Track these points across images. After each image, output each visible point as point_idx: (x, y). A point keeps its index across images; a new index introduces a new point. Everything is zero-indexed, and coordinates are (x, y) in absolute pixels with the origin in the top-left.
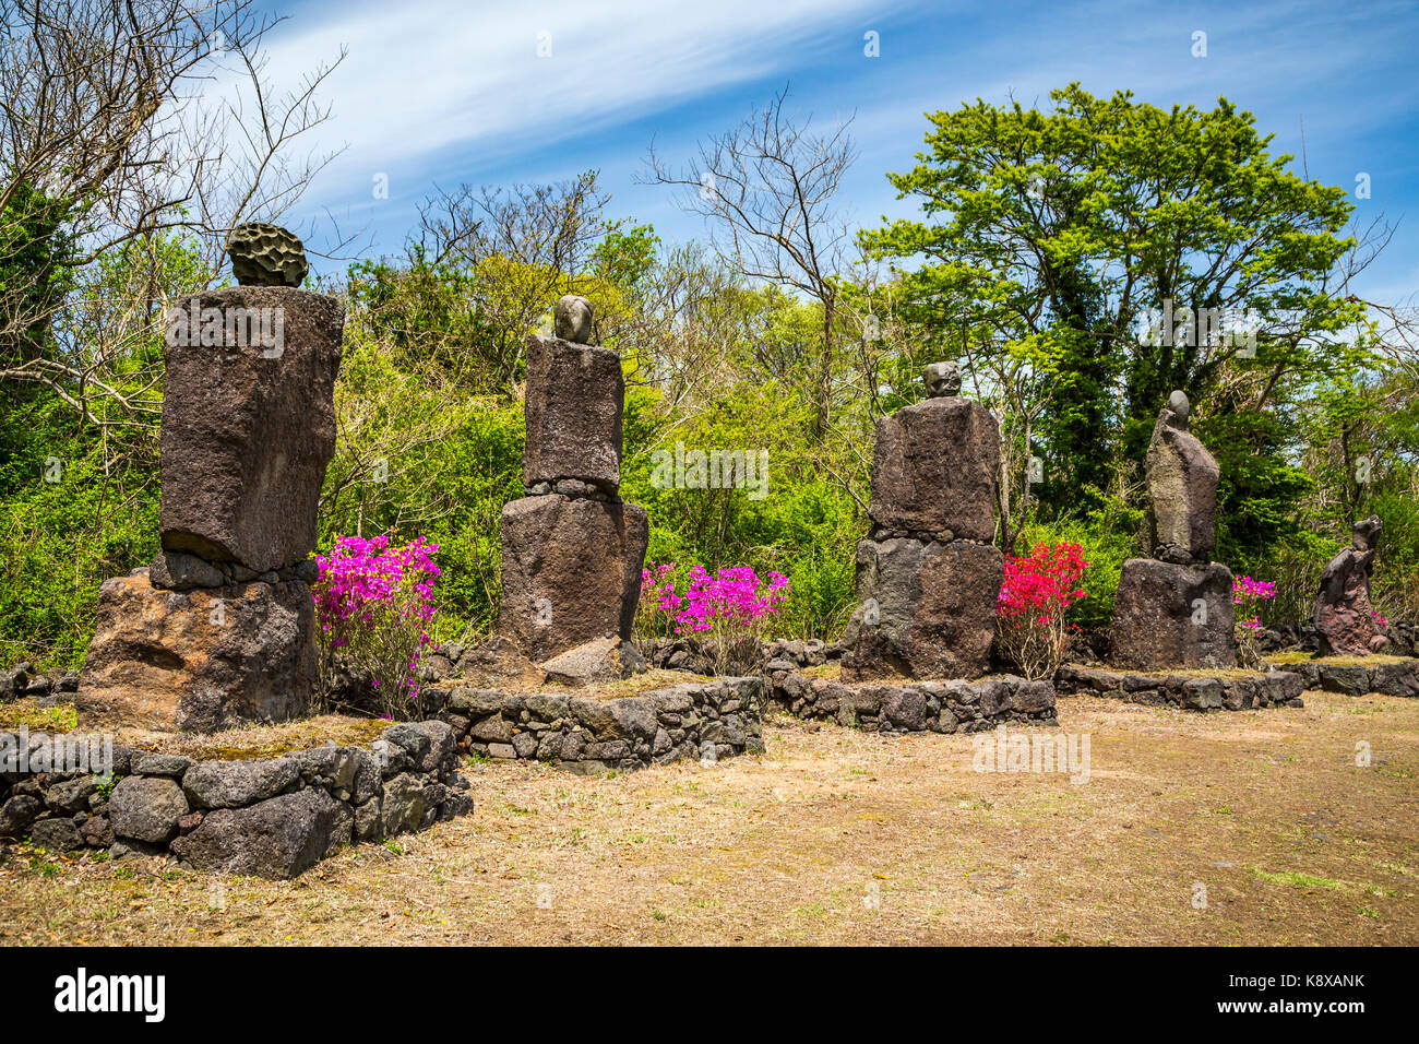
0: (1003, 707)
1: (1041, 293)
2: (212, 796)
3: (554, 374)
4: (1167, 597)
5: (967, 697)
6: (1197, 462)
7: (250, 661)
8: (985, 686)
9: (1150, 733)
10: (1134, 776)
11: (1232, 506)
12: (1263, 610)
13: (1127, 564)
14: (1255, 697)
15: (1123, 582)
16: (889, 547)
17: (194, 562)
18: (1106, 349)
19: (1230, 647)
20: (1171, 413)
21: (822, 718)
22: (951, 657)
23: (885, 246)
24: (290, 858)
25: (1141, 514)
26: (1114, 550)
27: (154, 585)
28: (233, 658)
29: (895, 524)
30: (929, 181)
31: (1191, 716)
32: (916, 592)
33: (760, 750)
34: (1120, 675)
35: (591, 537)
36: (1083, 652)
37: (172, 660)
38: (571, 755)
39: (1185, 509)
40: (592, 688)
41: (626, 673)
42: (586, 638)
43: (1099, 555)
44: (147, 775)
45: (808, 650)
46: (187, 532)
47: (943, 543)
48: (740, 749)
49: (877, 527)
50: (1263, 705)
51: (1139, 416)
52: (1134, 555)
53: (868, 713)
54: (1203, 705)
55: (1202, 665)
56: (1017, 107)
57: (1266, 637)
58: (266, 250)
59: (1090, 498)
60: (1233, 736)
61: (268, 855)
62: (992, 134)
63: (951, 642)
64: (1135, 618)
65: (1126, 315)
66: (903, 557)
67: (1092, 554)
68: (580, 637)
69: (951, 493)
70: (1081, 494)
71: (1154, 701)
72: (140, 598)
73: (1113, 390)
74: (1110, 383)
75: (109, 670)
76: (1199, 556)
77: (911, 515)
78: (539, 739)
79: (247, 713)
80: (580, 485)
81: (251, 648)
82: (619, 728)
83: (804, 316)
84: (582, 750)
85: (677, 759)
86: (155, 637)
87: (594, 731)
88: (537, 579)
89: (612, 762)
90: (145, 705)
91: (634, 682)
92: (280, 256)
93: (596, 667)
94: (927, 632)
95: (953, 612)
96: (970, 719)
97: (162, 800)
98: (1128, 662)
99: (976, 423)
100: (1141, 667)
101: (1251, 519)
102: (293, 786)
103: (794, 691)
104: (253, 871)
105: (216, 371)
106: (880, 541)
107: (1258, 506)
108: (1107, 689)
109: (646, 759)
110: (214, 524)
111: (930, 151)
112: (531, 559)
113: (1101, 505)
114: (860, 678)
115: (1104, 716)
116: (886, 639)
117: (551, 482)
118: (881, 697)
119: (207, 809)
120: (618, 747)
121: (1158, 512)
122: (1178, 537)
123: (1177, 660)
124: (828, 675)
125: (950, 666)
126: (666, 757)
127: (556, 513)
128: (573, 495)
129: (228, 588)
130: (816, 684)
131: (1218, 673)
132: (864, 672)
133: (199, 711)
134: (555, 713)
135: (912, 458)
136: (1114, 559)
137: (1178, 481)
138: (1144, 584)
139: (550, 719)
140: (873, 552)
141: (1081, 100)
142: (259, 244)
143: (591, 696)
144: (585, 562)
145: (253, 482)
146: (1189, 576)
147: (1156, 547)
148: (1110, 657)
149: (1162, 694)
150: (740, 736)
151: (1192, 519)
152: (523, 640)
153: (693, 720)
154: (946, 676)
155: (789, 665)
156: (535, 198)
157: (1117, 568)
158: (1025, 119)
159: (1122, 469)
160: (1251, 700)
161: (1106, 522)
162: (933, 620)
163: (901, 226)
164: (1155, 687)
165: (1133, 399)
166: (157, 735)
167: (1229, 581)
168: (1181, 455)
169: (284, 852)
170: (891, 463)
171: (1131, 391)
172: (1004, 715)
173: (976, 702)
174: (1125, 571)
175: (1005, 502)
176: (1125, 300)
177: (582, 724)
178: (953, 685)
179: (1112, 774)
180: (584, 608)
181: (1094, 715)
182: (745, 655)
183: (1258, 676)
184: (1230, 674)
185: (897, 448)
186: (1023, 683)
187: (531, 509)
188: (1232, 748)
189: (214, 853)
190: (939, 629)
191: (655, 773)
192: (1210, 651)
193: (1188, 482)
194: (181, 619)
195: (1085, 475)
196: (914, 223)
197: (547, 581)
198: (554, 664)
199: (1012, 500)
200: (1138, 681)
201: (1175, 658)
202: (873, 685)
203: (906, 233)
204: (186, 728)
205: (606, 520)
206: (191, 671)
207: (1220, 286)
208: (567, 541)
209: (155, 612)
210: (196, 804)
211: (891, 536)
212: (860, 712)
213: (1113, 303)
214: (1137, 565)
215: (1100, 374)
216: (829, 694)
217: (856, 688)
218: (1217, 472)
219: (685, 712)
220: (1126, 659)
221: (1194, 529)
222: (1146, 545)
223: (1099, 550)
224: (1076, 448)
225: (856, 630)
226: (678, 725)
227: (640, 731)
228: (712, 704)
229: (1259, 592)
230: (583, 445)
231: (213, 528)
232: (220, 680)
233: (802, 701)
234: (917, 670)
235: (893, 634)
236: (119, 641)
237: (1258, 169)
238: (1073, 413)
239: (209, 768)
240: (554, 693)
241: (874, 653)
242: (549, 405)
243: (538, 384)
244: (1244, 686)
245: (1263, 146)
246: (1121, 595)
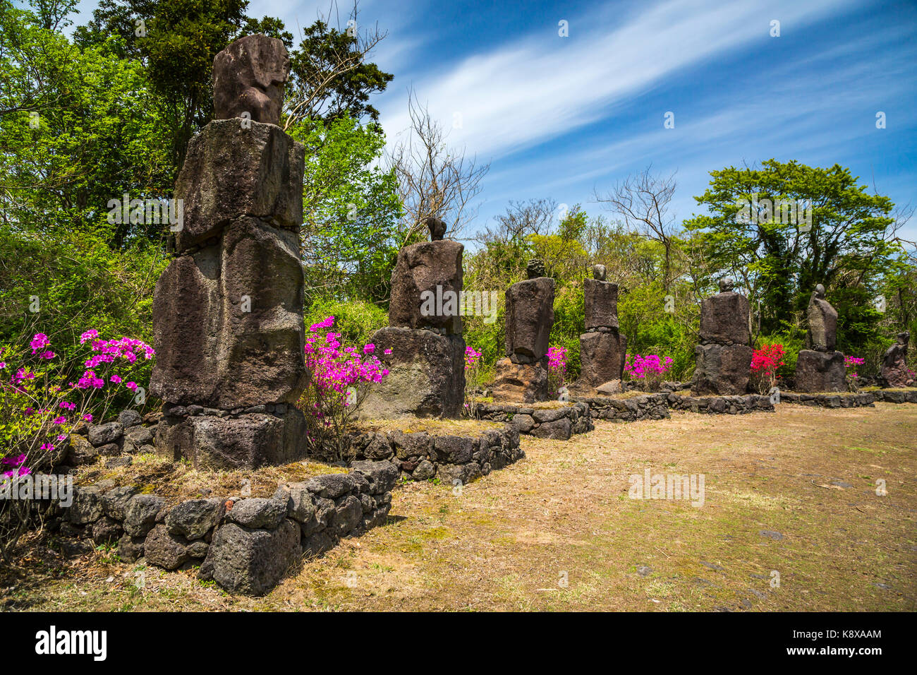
0: (754, 405)
1: (759, 241)
2: (543, 419)
3: (596, 292)
4: (817, 365)
5: (740, 402)
6: (828, 312)
7: (539, 384)
8: (747, 397)
9: (811, 415)
10: (805, 426)
11: (846, 326)
12: (860, 370)
13: (800, 352)
14: (854, 403)
15: (799, 359)
16: (708, 347)
17: (524, 357)
18: (789, 263)
19: (844, 384)
20: (817, 293)
21: (685, 409)
22: (733, 387)
23: (694, 226)
24: (567, 435)
25: (806, 331)
26: (795, 347)
27: (512, 363)
28: (534, 383)
29: (710, 339)
30: (711, 199)
31: (828, 410)
32: (719, 363)
33: (669, 418)
34: (799, 395)
35: (610, 346)
36: (783, 386)
37: (520, 383)
38: (611, 417)
39: (824, 330)
40: (614, 396)
41: (623, 392)
42: (610, 380)
43: (789, 348)
44: (522, 414)
45: (676, 385)
46: (523, 348)
47: (729, 346)
48: (663, 417)
49: (703, 340)
50: (858, 406)
51: (803, 291)
52: (803, 348)
53: (703, 407)
54: (833, 406)
55: (832, 391)
56: (748, 170)
57: (860, 380)
58: (537, 267)
59: (783, 325)
60: (844, 415)
61: (561, 434)
62: (738, 181)
63: (733, 382)
64: (804, 373)
65: (797, 250)
66: (714, 351)
67: (786, 348)
68: (608, 379)
69: (731, 327)
70: (780, 325)
71: (813, 405)
72: (509, 367)
73: (792, 280)
74: (790, 277)
75: (502, 386)
76: (830, 348)
77: (717, 336)
78: (599, 412)
79: (538, 399)
80: (606, 329)
81: (539, 381)
82: (627, 408)
83: (650, 246)
84: (615, 415)
85: (644, 419)
86: (515, 377)
87: (618, 409)
88: (594, 359)
89: (625, 419)
90: (513, 396)
91: (626, 394)
92: (540, 268)
93: (615, 389)
94: (724, 378)
95: (734, 371)
96: (741, 409)
97: (527, 420)
98: (801, 390)
99: (740, 301)
100: (807, 392)
101: (855, 332)
102: (563, 417)
103: (673, 400)
104: (556, 438)
105: (529, 303)
106: (704, 345)
107: (858, 326)
108: (793, 400)
109: (635, 419)
110: (530, 346)
111: (711, 188)
112: (591, 354)
113: (789, 328)
114: (699, 395)
115: (792, 409)
116: (708, 381)
117: (596, 328)
118: (708, 402)
119: (541, 422)
120: (627, 414)
121: (813, 332)
122: (821, 341)
123: (822, 389)
124: (686, 394)
125: (732, 390)
126: (641, 418)
127: (599, 338)
128: (604, 332)
129: (532, 363)
130: (682, 397)
131: (838, 394)
132: (700, 393)
133: (529, 397)
134: (604, 404)
135: (716, 315)
136: (795, 350)
137: (821, 320)
138: (808, 360)
139: (603, 405)
140: (701, 349)
141: (774, 165)
142: (535, 266)
143: (614, 397)
144: (609, 355)
145: (538, 334)
146: (826, 356)
147: (812, 345)
148: (794, 388)
149: (816, 401)
150: (663, 413)
151: (827, 334)
152: (590, 380)
153: (648, 407)
154: (731, 394)
155: (670, 391)
156: (537, 204)
157: (796, 353)
158: (752, 174)
159: (797, 314)
160: (853, 404)
161: (791, 335)
162: (726, 374)
163: (700, 217)
164: (813, 399)
165: (801, 284)
166: (518, 404)
167: (843, 358)
168: (822, 309)
169: (565, 433)
170: (708, 316)
171: (800, 281)
172: (754, 408)
173: (744, 403)
174: (800, 354)
175: (750, 328)
176: (797, 243)
177: (614, 407)
178: (734, 397)
179: (797, 425)
180: (608, 370)
181: (789, 409)
182: (655, 387)
183: (855, 395)
184: (844, 394)
185: (710, 311)
186: (761, 396)
187: (591, 337)
188: (843, 419)
189: (545, 434)
190: (728, 377)
191: (638, 423)
192: (835, 386)
193: (825, 320)
194: (522, 372)
195: (781, 316)
196: (706, 216)
197: (596, 361)
198: (600, 388)
199: (753, 328)
200: (806, 397)
201: (821, 388)
202: (704, 397)
203: (703, 221)
204: (526, 402)
205: (614, 340)
206: (526, 386)
207: (837, 237)
208: (603, 347)
209: (514, 370)
210: (537, 420)
211: (709, 343)
212: (700, 407)
213: (791, 242)
214: (804, 352)
215: (786, 274)
216: (687, 400)
217: (698, 399)
218: (837, 315)
219: (645, 404)
220: (801, 389)
221: (828, 338)
222: (808, 345)
223: (788, 346)
224: (777, 304)
225: (696, 378)
226: (644, 408)
227: (633, 409)
228: (654, 402)
229: (857, 362)
230: (606, 315)
231: (529, 347)
232: (532, 389)
233: (676, 403)
234: (720, 392)
235: (711, 379)
236: (504, 378)
237: (852, 192)
238: (776, 290)
239: (541, 411)
240: (602, 397)
241: (704, 386)
242: (595, 302)
243: (589, 295)
244: (849, 399)
245: (855, 181)
246: (798, 364)
